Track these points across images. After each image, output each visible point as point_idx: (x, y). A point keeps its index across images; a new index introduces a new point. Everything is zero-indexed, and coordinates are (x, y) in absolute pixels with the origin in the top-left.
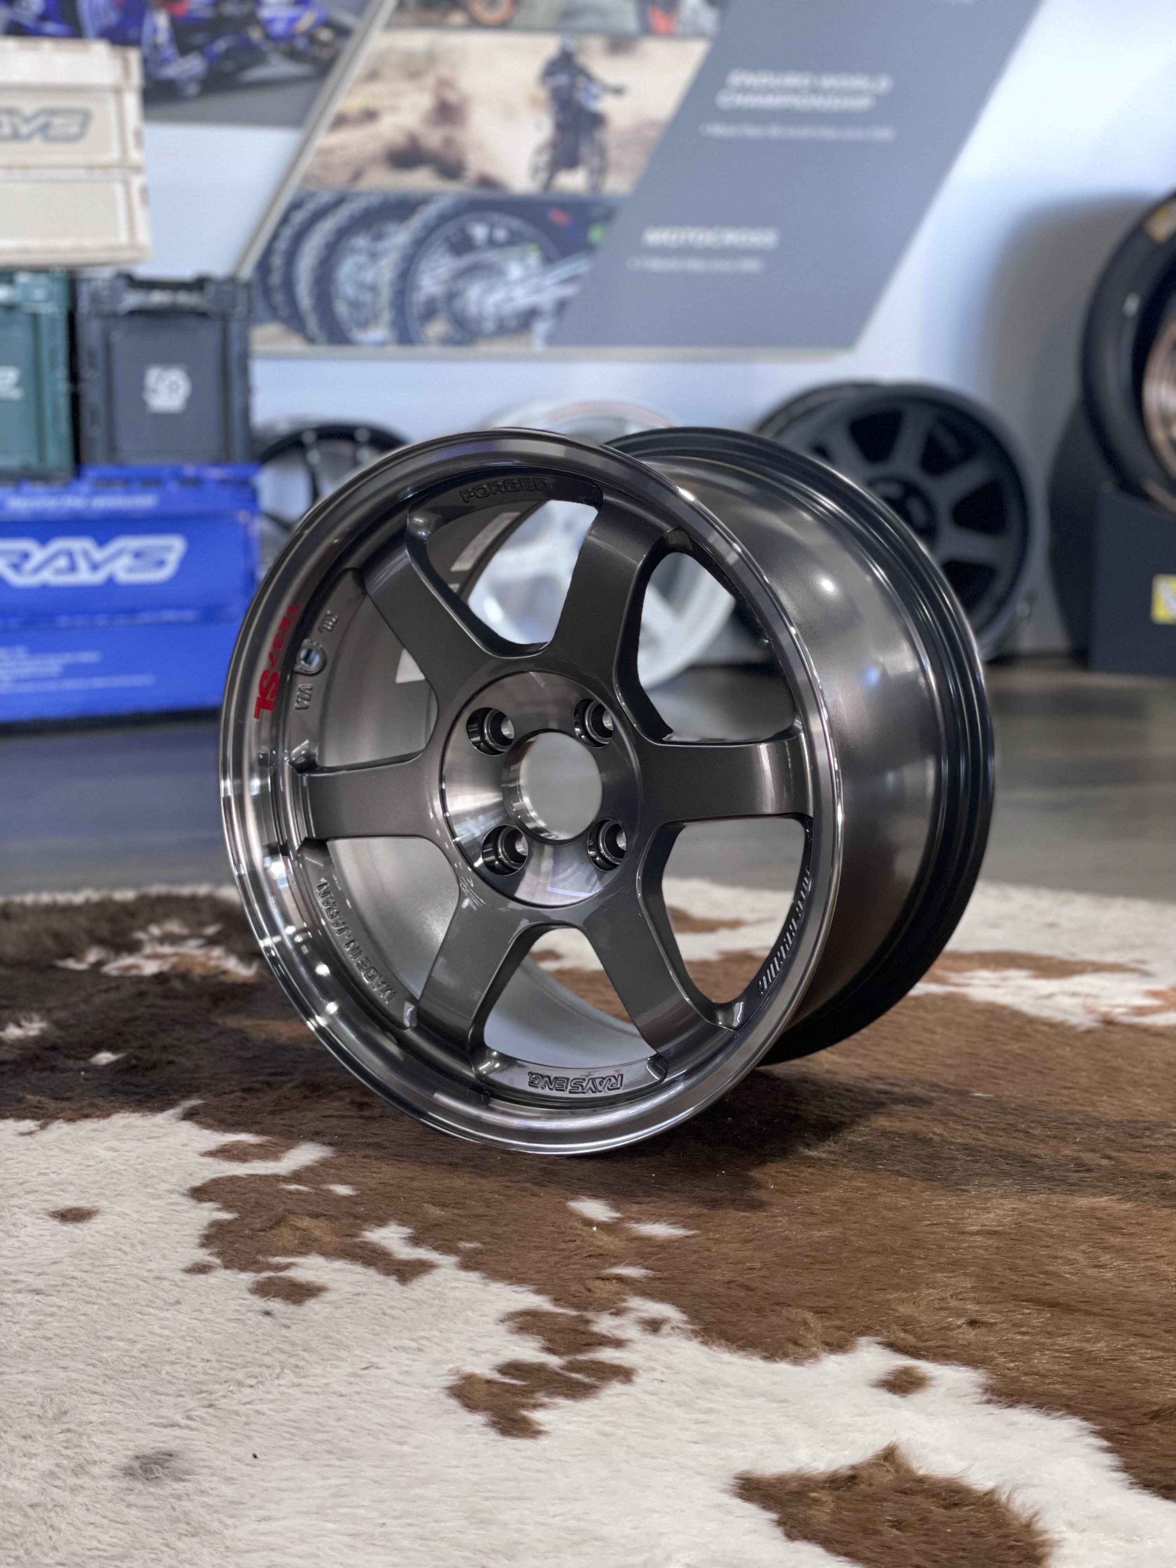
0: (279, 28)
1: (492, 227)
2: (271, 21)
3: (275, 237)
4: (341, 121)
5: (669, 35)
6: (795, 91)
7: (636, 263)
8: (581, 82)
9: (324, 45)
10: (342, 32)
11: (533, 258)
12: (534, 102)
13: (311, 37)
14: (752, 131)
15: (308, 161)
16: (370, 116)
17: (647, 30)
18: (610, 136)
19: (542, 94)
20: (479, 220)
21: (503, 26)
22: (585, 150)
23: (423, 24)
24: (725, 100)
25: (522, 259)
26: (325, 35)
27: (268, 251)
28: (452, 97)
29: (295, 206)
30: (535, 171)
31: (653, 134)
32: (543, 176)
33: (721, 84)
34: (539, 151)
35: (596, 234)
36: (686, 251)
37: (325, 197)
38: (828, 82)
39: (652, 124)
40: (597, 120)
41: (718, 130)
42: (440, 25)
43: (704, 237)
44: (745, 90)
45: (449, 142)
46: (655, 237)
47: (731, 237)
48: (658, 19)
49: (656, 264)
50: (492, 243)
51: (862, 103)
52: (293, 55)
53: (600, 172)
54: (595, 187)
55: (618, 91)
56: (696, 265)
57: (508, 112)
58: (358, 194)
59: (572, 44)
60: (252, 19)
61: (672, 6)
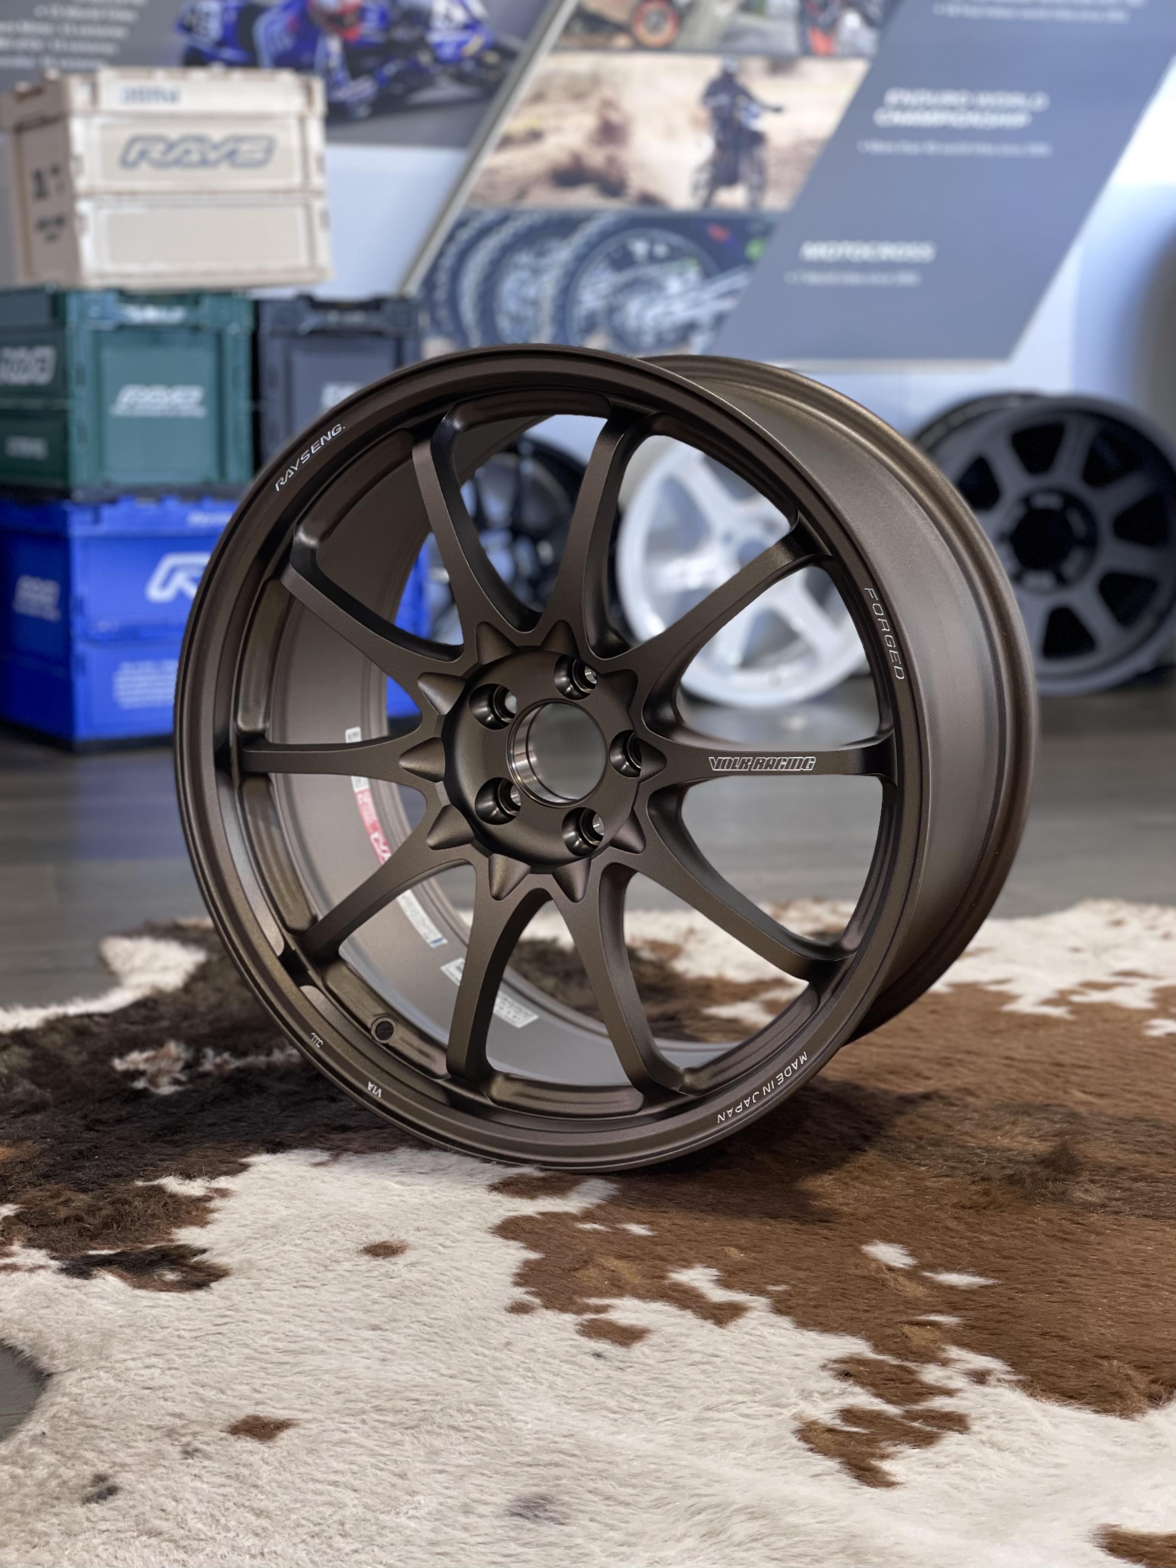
0: (448, 52)
1: (652, 242)
2: (440, 45)
3: (441, 254)
4: (507, 142)
5: (829, 55)
6: (952, 108)
7: (794, 277)
8: (742, 101)
9: (491, 68)
10: (508, 55)
11: (692, 273)
12: (695, 122)
13: (478, 59)
14: (910, 148)
15: (475, 180)
16: (535, 136)
17: (807, 51)
18: (769, 154)
19: (703, 114)
20: (639, 237)
21: (666, 48)
22: (744, 168)
23: (588, 47)
24: (883, 118)
25: (681, 274)
26: (492, 58)
27: (434, 269)
28: (614, 117)
29: (461, 224)
30: (696, 187)
31: (812, 151)
32: (703, 193)
33: (879, 102)
34: (700, 170)
35: (754, 249)
36: (843, 265)
37: (490, 215)
38: (985, 99)
39: (811, 142)
40: (757, 139)
41: (876, 147)
42: (605, 48)
43: (862, 251)
44: (902, 108)
45: (611, 161)
46: (814, 251)
47: (888, 251)
48: (818, 40)
49: (813, 278)
50: (652, 258)
51: (1019, 120)
52: (461, 78)
53: (759, 188)
54: (754, 204)
55: (778, 110)
56: (853, 279)
57: (670, 133)
58: (522, 212)
59: (733, 64)
60: (421, 43)
61: (831, 27)
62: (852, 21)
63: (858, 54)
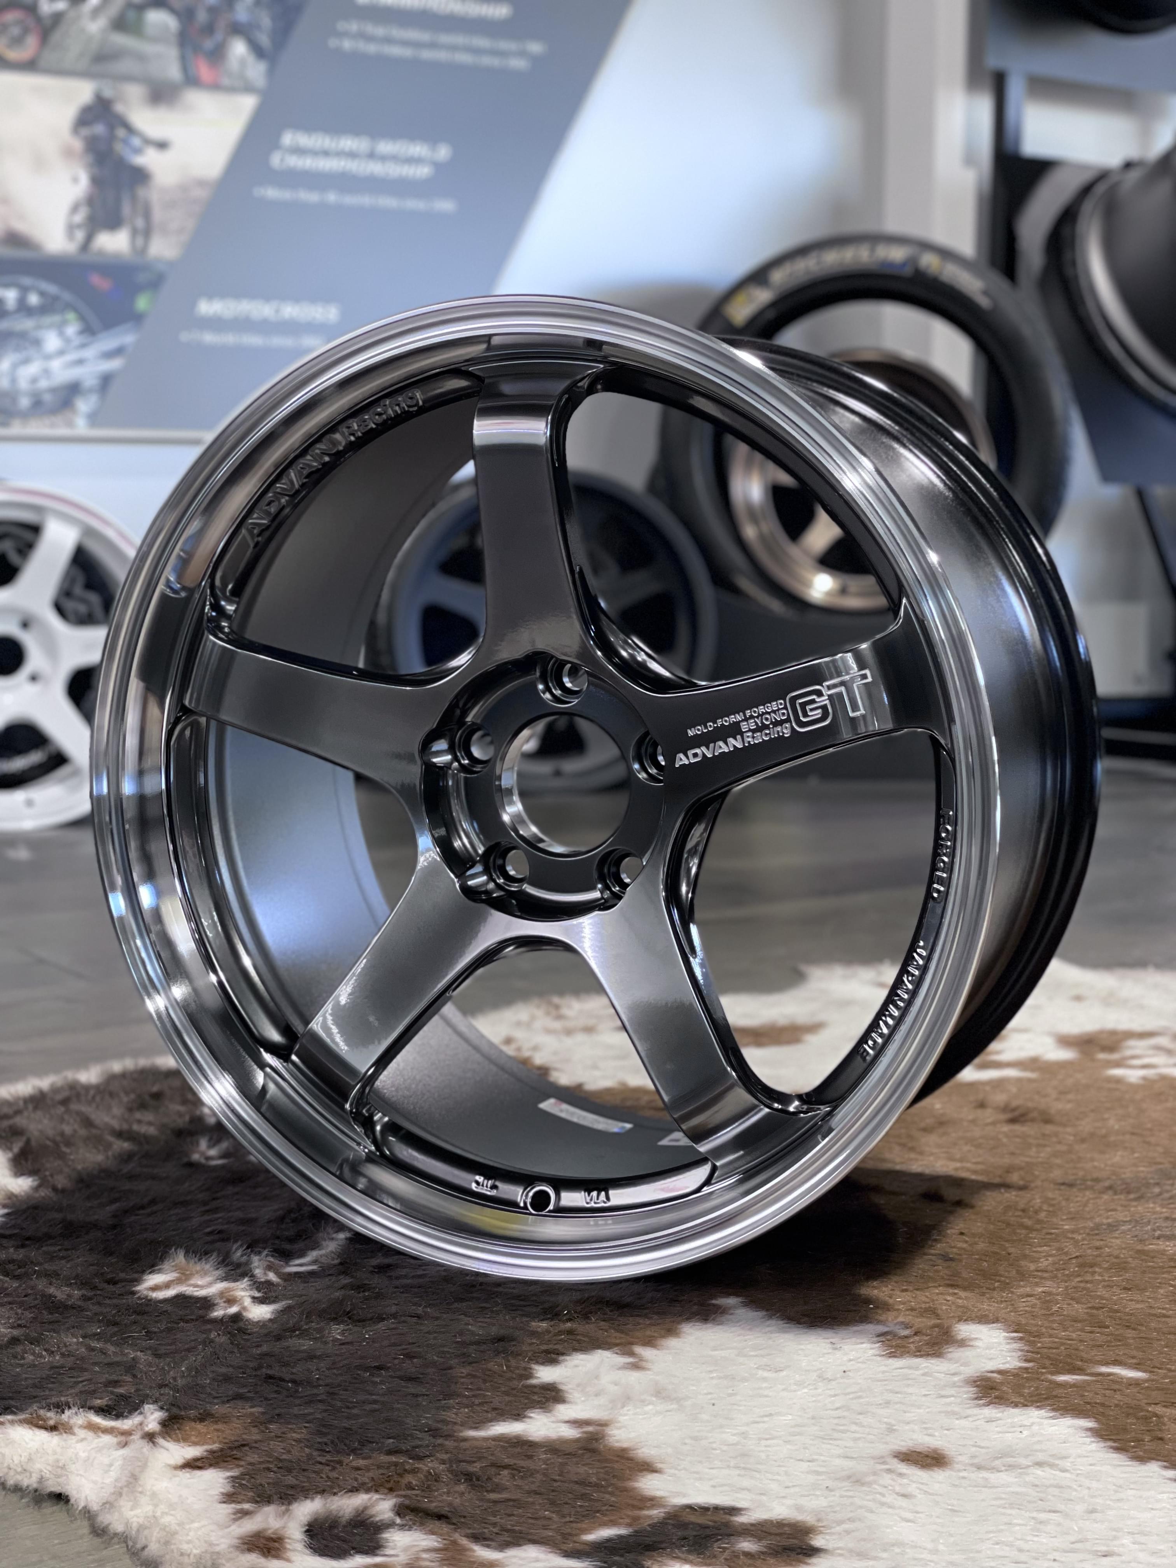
1: (24, 290)
5: (215, 87)
6: (352, 155)
7: (185, 336)
8: (121, 133)
11: (72, 328)
12: (68, 153)
14: (309, 197)
17: (192, 81)
18: (153, 195)
19: (78, 145)
20: (9, 284)
21: (30, 66)
24: (278, 160)
25: (60, 328)
30: (71, 229)
31: (201, 193)
32: (80, 235)
33: (273, 143)
34: (75, 209)
35: (142, 303)
36: (243, 324)
38: (386, 147)
39: (201, 183)
40: (141, 176)
41: (272, 193)
44: (299, 151)
46: (209, 308)
47: (290, 311)
48: (202, 69)
49: (209, 338)
50: (23, 308)
51: (423, 171)
53: (143, 233)
54: (139, 251)
55: (162, 145)
56: (253, 340)
57: (39, 163)
59: (108, 90)
61: (217, 55)
62: (239, 48)
63: (248, 88)
